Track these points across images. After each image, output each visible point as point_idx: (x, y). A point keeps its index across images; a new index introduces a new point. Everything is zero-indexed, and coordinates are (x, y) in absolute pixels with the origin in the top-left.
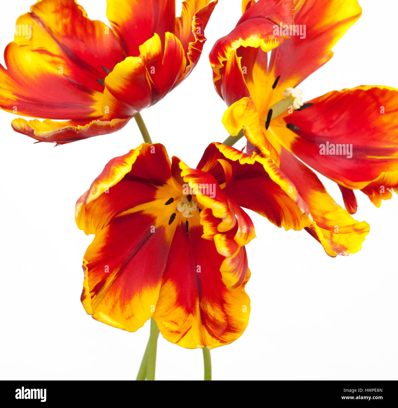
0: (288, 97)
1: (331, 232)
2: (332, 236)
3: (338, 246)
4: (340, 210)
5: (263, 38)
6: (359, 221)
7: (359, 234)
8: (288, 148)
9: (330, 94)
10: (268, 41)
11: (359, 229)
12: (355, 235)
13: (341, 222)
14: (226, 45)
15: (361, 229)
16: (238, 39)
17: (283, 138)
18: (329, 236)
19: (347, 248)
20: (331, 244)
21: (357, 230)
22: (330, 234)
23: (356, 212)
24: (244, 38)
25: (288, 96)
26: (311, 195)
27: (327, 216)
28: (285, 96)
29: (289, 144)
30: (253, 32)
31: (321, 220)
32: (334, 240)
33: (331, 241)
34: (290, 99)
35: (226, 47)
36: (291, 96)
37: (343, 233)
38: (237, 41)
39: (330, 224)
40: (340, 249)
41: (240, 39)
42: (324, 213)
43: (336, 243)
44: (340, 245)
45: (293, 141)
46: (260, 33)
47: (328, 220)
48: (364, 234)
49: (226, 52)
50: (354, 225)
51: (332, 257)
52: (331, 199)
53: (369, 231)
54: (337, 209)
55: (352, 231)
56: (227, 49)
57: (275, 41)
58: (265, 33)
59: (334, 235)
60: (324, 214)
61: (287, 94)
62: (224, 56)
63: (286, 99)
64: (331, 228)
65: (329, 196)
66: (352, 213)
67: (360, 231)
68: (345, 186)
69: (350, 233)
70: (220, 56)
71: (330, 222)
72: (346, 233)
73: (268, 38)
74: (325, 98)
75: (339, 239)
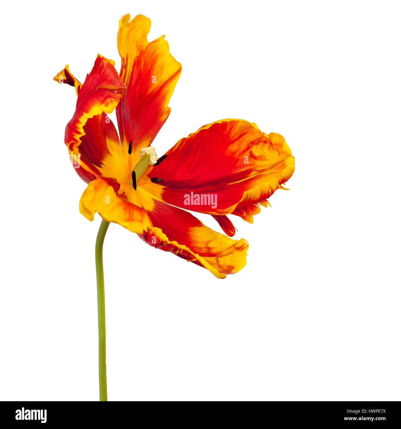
0: (144, 157)
1: (216, 257)
2: (218, 261)
3: (226, 268)
4: (220, 236)
5: (102, 103)
6: (238, 240)
7: (241, 251)
8: (160, 199)
9: (180, 142)
10: (107, 104)
11: (240, 247)
12: (237, 253)
13: (223, 246)
14: (75, 124)
15: (241, 246)
16: (83, 115)
17: (152, 193)
18: (215, 262)
19: (234, 266)
20: (219, 267)
21: (238, 249)
22: (215, 259)
23: (235, 234)
24: (87, 112)
25: (144, 155)
26: (191, 232)
27: (210, 245)
28: (141, 157)
29: (160, 196)
30: (93, 104)
31: (206, 250)
32: (220, 264)
33: (218, 265)
34: (146, 157)
35: (76, 126)
36: (146, 154)
37: (227, 255)
38: (83, 117)
39: (214, 251)
40: (228, 269)
41: (85, 114)
42: (207, 243)
43: (223, 265)
44: (227, 266)
45: (162, 192)
46: (98, 101)
47: (212, 248)
48: (245, 250)
49: (79, 129)
50: (234, 245)
51: (222, 279)
52: (209, 229)
53: (248, 246)
54: (216, 236)
55: (235, 250)
56: (78, 126)
57: (114, 101)
58: (102, 99)
59: (219, 259)
60: (207, 245)
61: (143, 154)
62: (79, 133)
63: (143, 159)
64: (216, 254)
65: (206, 227)
66: (232, 235)
67: (241, 248)
68: (218, 214)
69: (233, 253)
70: (76, 135)
71: (213, 249)
72: (230, 254)
73: (106, 102)
74: (177, 147)
75: (224, 261)
